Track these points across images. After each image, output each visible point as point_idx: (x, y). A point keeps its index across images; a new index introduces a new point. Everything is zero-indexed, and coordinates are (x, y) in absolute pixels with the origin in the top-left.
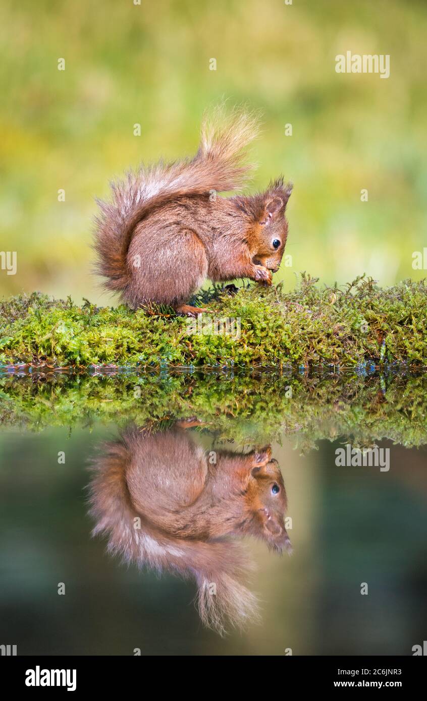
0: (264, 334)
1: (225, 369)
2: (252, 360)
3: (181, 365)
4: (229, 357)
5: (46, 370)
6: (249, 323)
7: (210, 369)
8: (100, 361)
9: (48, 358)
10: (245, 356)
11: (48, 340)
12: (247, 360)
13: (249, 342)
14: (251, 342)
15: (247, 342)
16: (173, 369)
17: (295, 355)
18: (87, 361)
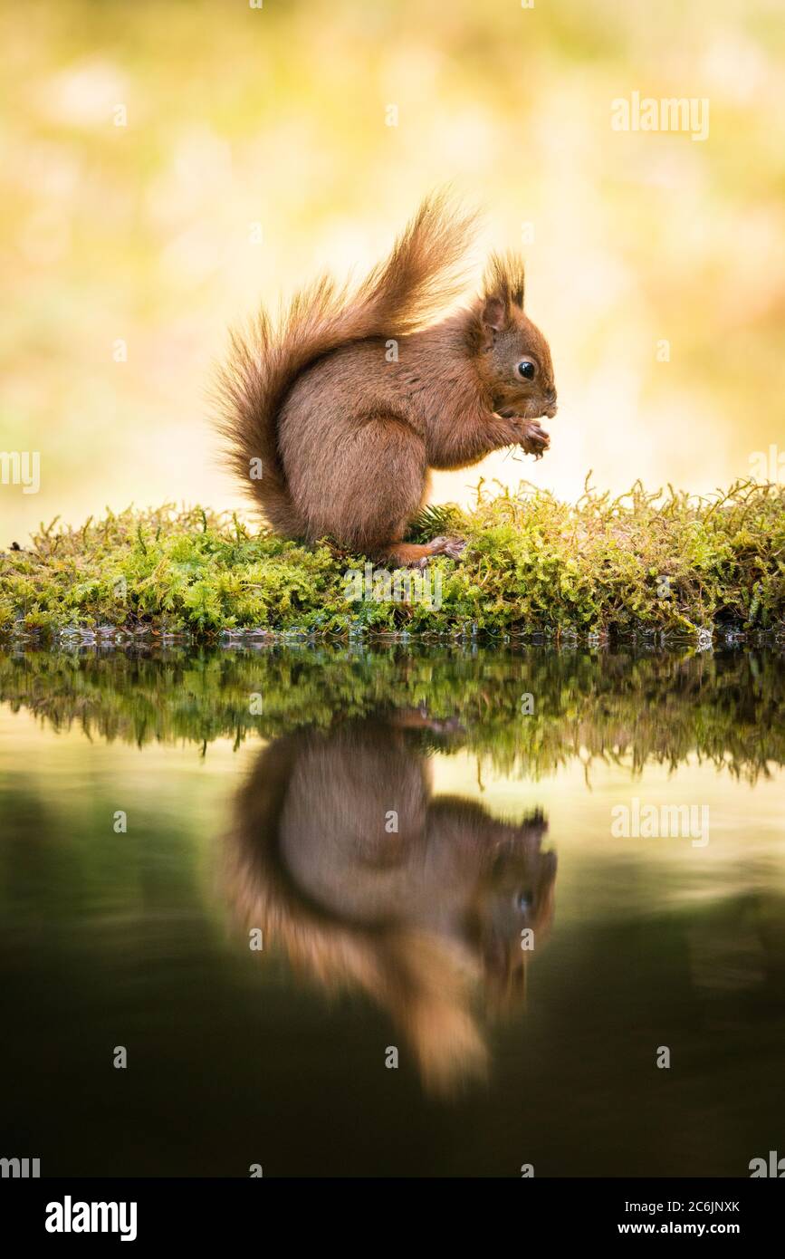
0: (530, 576)
1: (460, 639)
2: (510, 624)
3: (388, 631)
4: (469, 617)
5: (148, 638)
6: (505, 558)
7: (434, 639)
8: (239, 624)
9: (155, 618)
10: (497, 616)
11: (151, 587)
12: (500, 623)
13: (505, 592)
14: (509, 591)
15: (502, 592)
16: (374, 638)
17: (585, 615)
18: (217, 624)
